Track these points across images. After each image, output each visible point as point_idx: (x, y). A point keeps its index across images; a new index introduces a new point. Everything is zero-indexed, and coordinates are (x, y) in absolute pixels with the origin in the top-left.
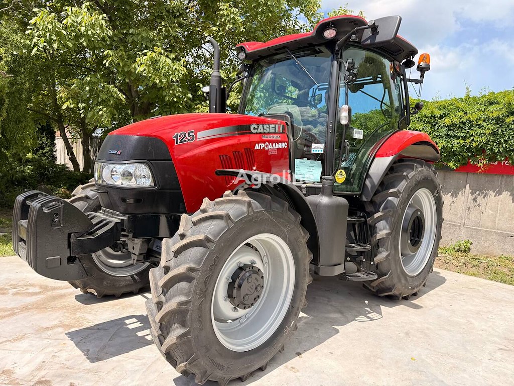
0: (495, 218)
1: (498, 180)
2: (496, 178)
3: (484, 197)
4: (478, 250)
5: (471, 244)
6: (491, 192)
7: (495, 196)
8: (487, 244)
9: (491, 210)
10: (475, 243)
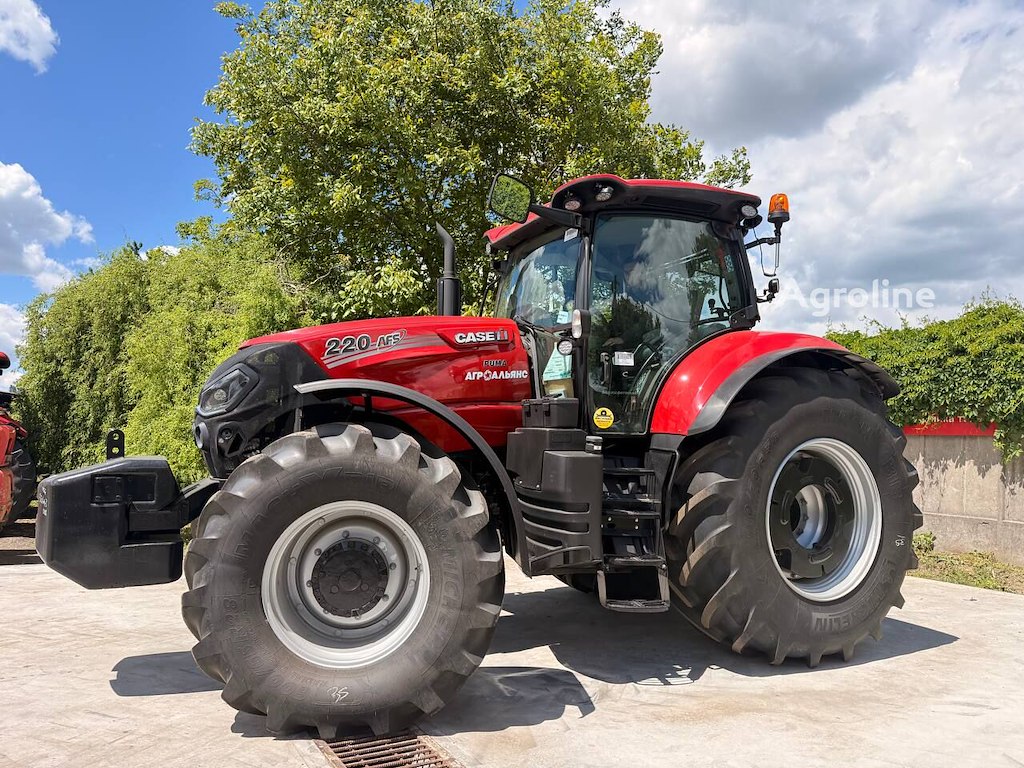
0: (962, 498)
1: (960, 445)
2: (956, 441)
3: (943, 471)
4: (944, 548)
5: (934, 538)
6: (950, 463)
7: (956, 467)
8: (955, 537)
9: (956, 487)
10: (940, 537)
